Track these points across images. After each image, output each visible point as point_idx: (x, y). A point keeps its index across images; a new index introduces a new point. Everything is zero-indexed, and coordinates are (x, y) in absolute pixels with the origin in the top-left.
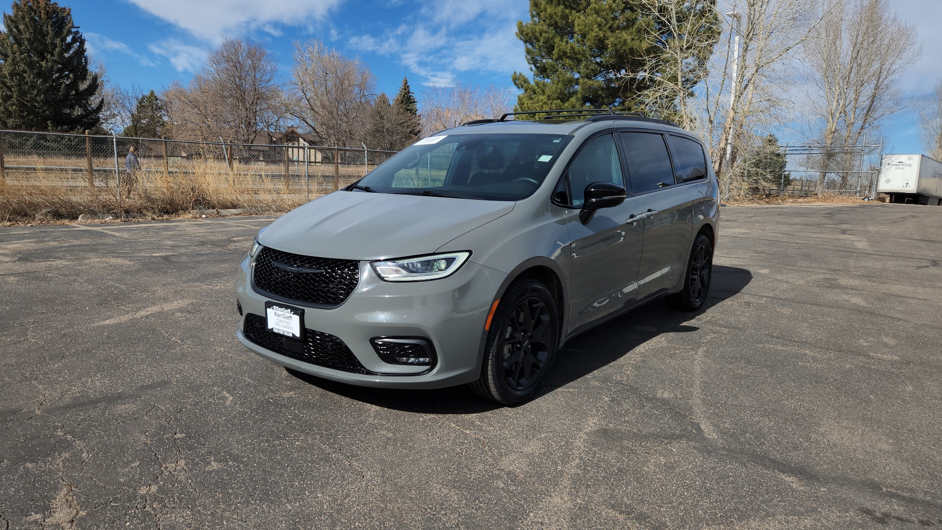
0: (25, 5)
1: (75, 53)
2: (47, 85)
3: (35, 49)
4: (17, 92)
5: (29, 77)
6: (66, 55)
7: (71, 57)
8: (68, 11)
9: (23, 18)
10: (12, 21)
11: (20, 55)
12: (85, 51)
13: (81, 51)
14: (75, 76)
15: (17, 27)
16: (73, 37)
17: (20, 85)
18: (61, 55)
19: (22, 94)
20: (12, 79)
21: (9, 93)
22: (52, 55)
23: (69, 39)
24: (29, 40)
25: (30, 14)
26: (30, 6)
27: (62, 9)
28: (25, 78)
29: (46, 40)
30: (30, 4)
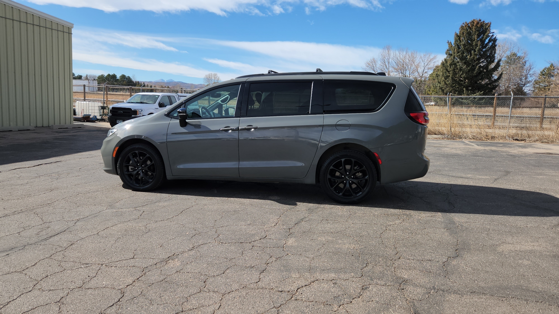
0: (466, 26)
1: (490, 48)
2: (469, 68)
3: (467, 50)
4: (452, 74)
5: (460, 64)
6: (484, 50)
7: (486, 51)
8: (489, 24)
9: (463, 33)
10: (458, 36)
11: (457, 54)
12: (496, 46)
13: (494, 47)
14: (487, 61)
15: (459, 39)
16: (490, 39)
17: (454, 70)
18: (480, 50)
19: (455, 74)
20: (450, 67)
21: (448, 75)
22: (475, 51)
23: (487, 41)
24: (464, 45)
25: (467, 30)
26: (469, 26)
27: (487, 24)
28: (457, 66)
29: (473, 43)
30: (469, 25)
